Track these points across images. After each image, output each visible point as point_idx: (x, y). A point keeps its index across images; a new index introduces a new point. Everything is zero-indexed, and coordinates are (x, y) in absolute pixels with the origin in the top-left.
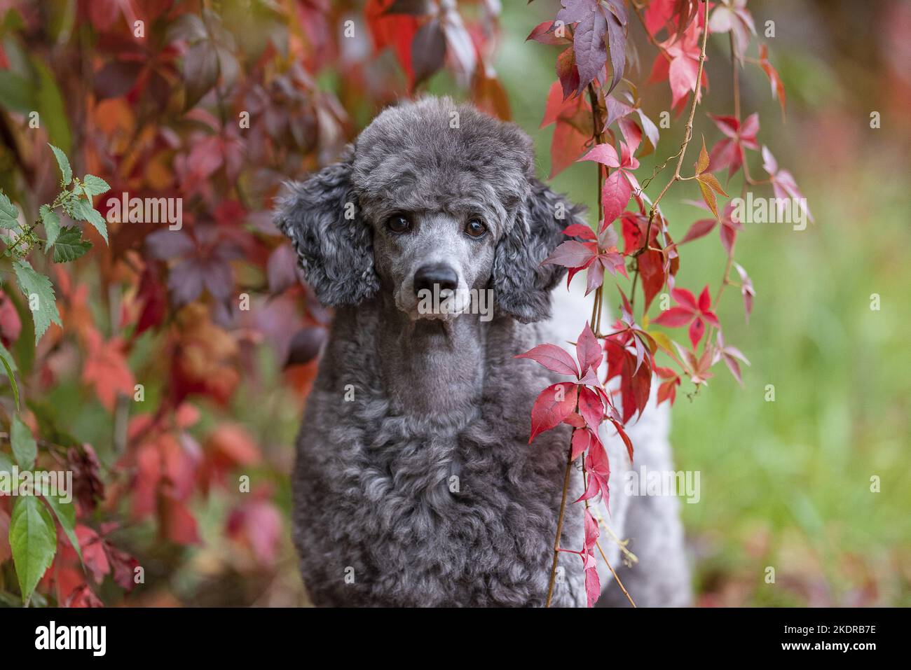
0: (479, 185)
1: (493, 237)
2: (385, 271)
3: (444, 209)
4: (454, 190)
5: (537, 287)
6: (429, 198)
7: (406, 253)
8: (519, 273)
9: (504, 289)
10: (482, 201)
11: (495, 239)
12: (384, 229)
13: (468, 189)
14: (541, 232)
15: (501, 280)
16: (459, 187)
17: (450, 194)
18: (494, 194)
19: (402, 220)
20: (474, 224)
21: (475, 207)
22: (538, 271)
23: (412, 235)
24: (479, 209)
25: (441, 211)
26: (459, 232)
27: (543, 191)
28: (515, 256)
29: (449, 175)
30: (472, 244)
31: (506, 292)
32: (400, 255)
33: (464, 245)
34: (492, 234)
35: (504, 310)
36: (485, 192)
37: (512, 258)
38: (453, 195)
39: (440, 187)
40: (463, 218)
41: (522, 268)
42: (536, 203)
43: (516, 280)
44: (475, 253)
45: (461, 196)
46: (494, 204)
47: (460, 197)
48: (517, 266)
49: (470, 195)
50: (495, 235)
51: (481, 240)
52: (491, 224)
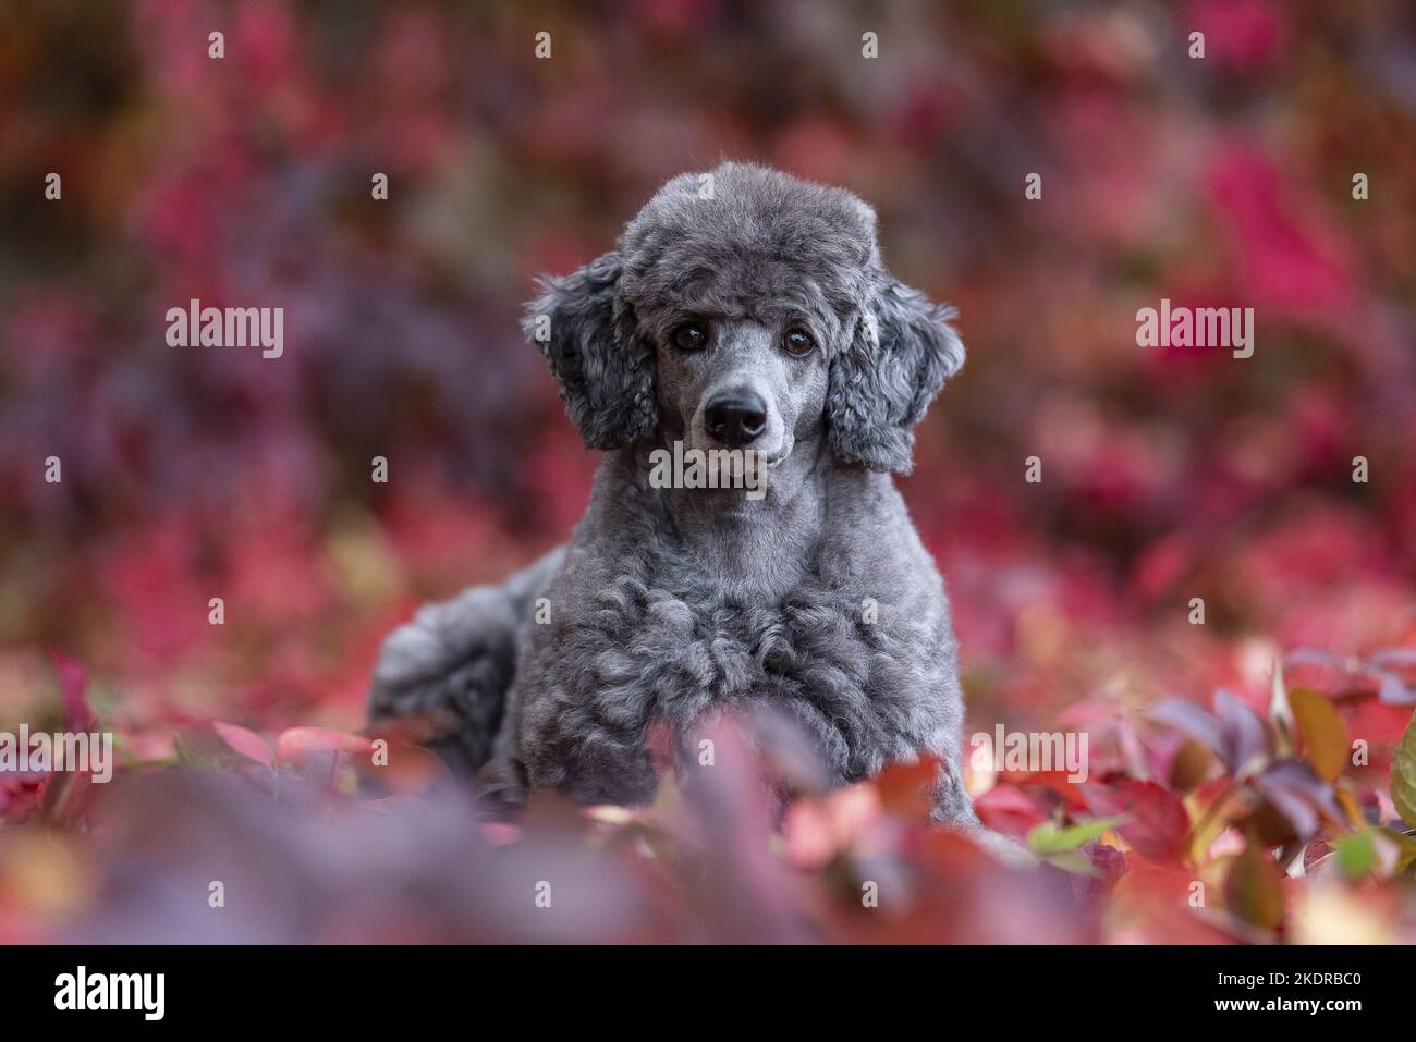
0: (798, 281)
1: (822, 355)
2: (670, 403)
3: (750, 314)
4: (764, 288)
5: (891, 421)
6: (728, 300)
7: (698, 379)
8: (865, 401)
9: (846, 424)
10: (804, 303)
11: (825, 357)
12: (668, 346)
13: (783, 286)
14: (894, 343)
15: (840, 413)
16: (770, 283)
17: (758, 293)
18: (820, 294)
19: (693, 332)
20: (794, 337)
21: (794, 311)
22: (891, 399)
23: (706, 352)
24: (800, 313)
25: (747, 317)
26: (772, 347)
27: (891, 287)
28: (859, 378)
29: (756, 267)
30: (792, 364)
31: (849, 427)
32: (691, 381)
33: (781, 367)
34: (820, 351)
35: (849, 454)
36: (808, 291)
37: (855, 381)
38: (763, 294)
39: (744, 284)
40: (778, 327)
41: (869, 394)
42: (884, 305)
43: (862, 411)
44: (797, 376)
45: (774, 295)
46: (821, 310)
47: (772, 297)
48: (862, 392)
49: (787, 294)
50: (824, 351)
51: (805, 359)
52: (819, 335)
